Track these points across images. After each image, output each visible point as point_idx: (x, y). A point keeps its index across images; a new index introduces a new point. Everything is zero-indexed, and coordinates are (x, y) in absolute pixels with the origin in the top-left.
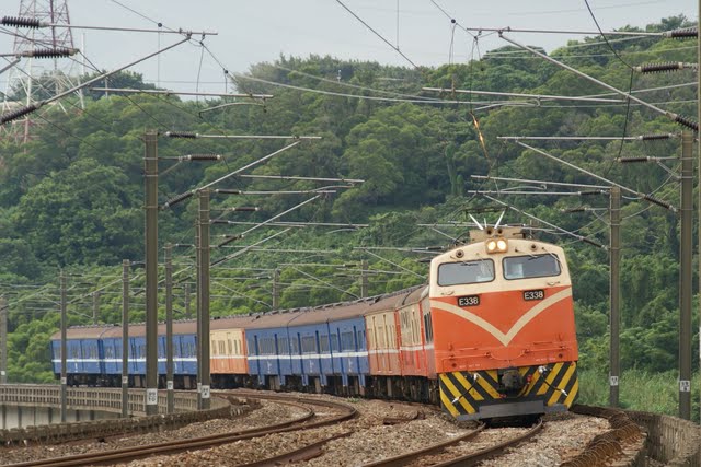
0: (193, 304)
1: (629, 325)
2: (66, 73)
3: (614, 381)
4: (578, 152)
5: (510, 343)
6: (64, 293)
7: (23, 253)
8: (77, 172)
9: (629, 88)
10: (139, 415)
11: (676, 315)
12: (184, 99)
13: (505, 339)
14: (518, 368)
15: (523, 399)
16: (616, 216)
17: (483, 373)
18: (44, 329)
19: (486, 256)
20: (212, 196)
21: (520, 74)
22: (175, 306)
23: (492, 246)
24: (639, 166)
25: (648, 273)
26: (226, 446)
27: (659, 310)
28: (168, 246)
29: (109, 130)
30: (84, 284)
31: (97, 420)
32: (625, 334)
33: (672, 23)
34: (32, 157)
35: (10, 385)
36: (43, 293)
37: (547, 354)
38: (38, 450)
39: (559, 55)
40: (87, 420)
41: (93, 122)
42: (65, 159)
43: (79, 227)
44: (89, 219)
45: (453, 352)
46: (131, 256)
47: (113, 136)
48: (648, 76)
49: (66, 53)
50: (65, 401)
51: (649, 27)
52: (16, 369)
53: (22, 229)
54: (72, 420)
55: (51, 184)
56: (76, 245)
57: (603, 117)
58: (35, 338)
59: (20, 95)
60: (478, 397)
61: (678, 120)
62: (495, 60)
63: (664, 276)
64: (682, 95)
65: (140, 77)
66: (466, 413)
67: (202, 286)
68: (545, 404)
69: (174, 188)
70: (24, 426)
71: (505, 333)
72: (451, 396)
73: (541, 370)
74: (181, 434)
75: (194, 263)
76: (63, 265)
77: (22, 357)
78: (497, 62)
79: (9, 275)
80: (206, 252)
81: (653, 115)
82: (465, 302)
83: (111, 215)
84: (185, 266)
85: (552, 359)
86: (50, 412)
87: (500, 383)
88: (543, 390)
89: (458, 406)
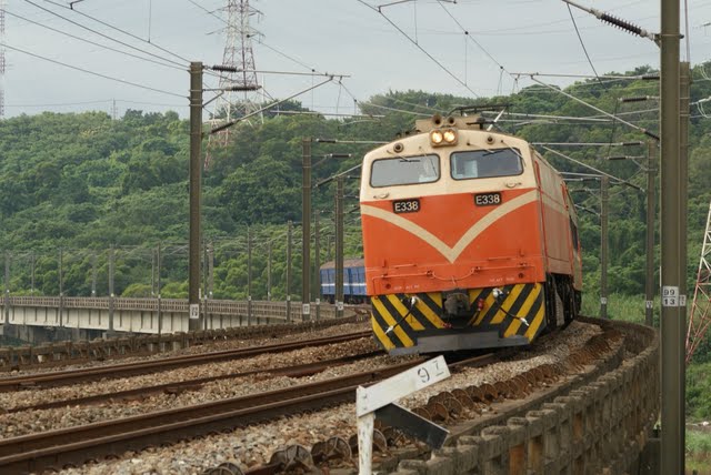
0: (333, 249)
1: (613, 265)
2: (252, 100)
3: (603, 301)
4: (580, 153)
5: (458, 259)
6: (251, 242)
7: (224, 217)
8: (258, 164)
9: (615, 111)
10: (298, 321)
11: (643, 258)
12: (327, 118)
13: (452, 253)
14: (468, 291)
15: (472, 329)
16: (605, 195)
17: (424, 296)
18: (237, 265)
19: (431, 151)
20: (345, 179)
21: (543, 103)
22: (322, 251)
23: (437, 138)
24: (621, 162)
25: (625, 232)
26: (354, 341)
27: (633, 257)
28: (317, 212)
29: (280, 137)
30: (262, 236)
31: (270, 324)
32: (610, 270)
33: (641, 71)
34: (230, 155)
35: (215, 301)
36: (237, 242)
37: (504, 273)
38: (234, 343)
39: (569, 90)
40: (264, 324)
41: (269, 132)
42: (252, 156)
43: (259, 200)
44: (266, 195)
45: (386, 270)
46: (293, 218)
47: (282, 141)
48: (626, 104)
49: (253, 89)
50: (250, 312)
51: (627, 73)
52: (219, 291)
53: (224, 200)
54: (254, 324)
55: (243, 172)
56: (257, 211)
57: (597, 131)
58: (231, 271)
59: (223, 115)
60: (417, 326)
61: (646, 133)
62: (527, 93)
63: (636, 234)
64: (649, 117)
65: (300, 104)
66: (402, 346)
67: (339, 237)
68: (501, 336)
69: (320, 175)
70: (224, 327)
71: (451, 246)
72: (383, 325)
73: (495, 293)
74: (325, 333)
75: (333, 223)
76: (250, 224)
77: (222, 283)
78: (529, 95)
79: (216, 230)
80: (341, 217)
81: (630, 129)
82: (402, 207)
83: (281, 192)
84: (327, 225)
85: (511, 280)
86: (241, 319)
87: (444, 309)
88: (498, 318)
89: (393, 337)
